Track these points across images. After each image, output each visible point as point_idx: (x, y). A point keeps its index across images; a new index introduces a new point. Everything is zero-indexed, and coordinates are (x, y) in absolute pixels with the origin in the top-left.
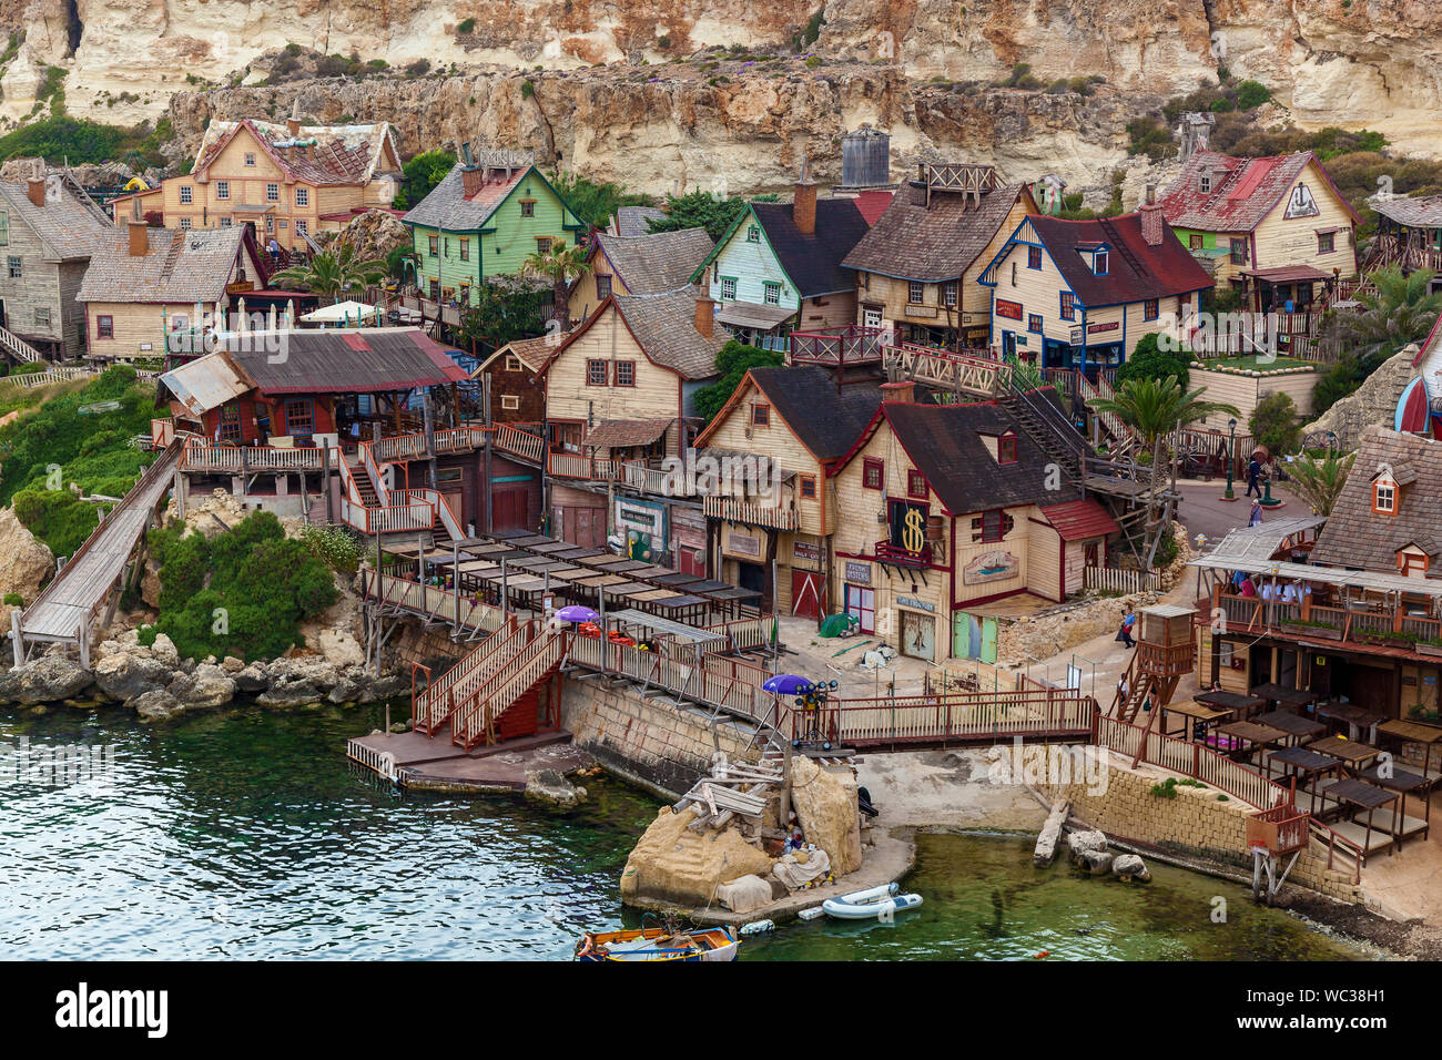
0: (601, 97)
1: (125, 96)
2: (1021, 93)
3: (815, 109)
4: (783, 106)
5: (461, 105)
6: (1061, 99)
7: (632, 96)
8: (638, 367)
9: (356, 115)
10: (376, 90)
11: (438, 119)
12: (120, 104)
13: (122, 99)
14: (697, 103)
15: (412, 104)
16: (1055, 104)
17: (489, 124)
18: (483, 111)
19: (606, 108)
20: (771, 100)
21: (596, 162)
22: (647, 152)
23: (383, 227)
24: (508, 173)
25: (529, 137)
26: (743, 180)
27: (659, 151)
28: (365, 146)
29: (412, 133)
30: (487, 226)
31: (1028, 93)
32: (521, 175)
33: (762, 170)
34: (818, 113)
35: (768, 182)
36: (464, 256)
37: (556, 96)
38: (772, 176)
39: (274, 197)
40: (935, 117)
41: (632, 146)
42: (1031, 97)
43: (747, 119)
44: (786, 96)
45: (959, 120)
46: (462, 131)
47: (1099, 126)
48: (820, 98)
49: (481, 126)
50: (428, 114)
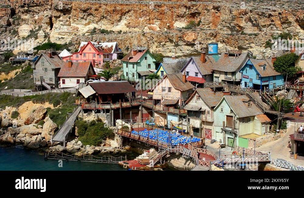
0: (159, 37)
1: (62, 38)
2: (243, 36)
3: (202, 39)
4: (196, 38)
5: (130, 38)
6: (251, 37)
7: (165, 36)
8: (172, 88)
9: (109, 41)
10: (113, 36)
11: (125, 41)
12: (61, 39)
13: (61, 38)
14: (179, 37)
15: (120, 38)
16: (250, 38)
17: (136, 42)
18: (134, 39)
19: (160, 39)
20: (193, 37)
21: (157, 49)
22: (168, 47)
23: (117, 62)
24: (142, 51)
25: (144, 44)
26: (188, 53)
27: (170, 47)
28: (112, 46)
29: (120, 44)
30: (138, 62)
31: (244, 36)
32: (145, 52)
33: (191, 51)
34: (203, 39)
35: (193, 53)
36: (133, 67)
37: (149, 36)
38: (194, 52)
39: (95, 56)
40: (226, 40)
41: (165, 46)
42: (245, 37)
43: (189, 41)
44: (197, 36)
45: (230, 41)
46: (130, 44)
47: (259, 42)
48: (203, 37)
49: (134, 43)
50: (123, 40)
